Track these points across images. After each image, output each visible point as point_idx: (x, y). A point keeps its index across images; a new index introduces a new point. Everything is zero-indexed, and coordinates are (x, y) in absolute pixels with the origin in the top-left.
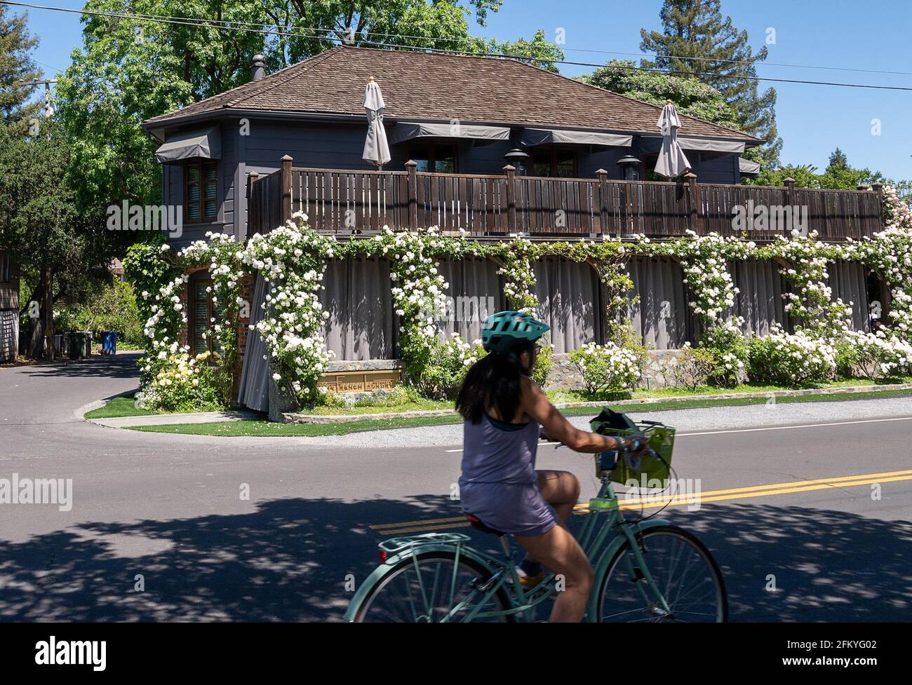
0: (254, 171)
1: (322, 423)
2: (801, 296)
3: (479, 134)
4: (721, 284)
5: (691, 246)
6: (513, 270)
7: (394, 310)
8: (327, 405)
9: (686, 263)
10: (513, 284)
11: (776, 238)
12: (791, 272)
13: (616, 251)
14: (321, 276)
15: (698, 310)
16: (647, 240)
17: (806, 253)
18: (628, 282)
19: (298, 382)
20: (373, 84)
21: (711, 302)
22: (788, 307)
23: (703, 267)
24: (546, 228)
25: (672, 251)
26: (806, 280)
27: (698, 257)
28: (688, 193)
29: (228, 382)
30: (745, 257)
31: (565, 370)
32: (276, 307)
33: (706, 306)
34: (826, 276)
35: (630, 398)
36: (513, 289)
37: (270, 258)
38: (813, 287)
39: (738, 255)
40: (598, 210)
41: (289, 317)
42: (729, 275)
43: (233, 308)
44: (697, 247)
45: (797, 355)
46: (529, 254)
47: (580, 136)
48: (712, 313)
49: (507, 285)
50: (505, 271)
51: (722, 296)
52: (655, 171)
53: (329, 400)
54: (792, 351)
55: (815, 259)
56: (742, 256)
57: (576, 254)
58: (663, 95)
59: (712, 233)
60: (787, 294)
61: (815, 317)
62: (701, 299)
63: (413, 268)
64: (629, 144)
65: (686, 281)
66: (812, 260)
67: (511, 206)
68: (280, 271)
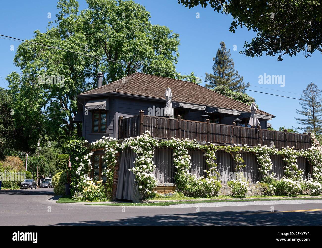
0: (122, 115)
1: (157, 203)
2: (289, 168)
3: (197, 108)
4: (268, 162)
5: (260, 149)
6: (209, 154)
7: (175, 166)
8: (156, 197)
9: (258, 155)
10: (209, 159)
11: (283, 148)
12: (287, 159)
13: (239, 150)
14: (154, 153)
15: (262, 170)
16: (248, 147)
17: (291, 153)
18: (242, 160)
19: (148, 189)
20: (169, 88)
21: (266, 168)
22: (285, 171)
23: (263, 156)
24: (218, 141)
25: (255, 151)
26: (291, 162)
27: (262, 153)
28: (258, 132)
29: (111, 191)
30: (274, 154)
31: (224, 189)
32: (139, 163)
33: (264, 169)
34: (297, 161)
35: (245, 198)
36: (209, 160)
37: (138, 146)
38: (293, 165)
39: (273, 153)
40: (233, 135)
41: (145, 166)
42: (271, 159)
43: (112, 164)
44: (262, 150)
45: (291, 186)
46: (214, 149)
47: (226, 111)
48: (266, 171)
49: (208, 159)
50: (207, 154)
51: (269, 166)
52: (249, 124)
53: (157, 195)
54: (289, 184)
55: (294, 155)
56: (274, 153)
57: (227, 150)
58: (238, 99)
59: (265, 146)
60: (285, 167)
61: (292, 175)
62: (262, 167)
63: (181, 152)
64: (240, 115)
65: (258, 161)
66: (292, 156)
67: (208, 132)
68: (142, 150)
